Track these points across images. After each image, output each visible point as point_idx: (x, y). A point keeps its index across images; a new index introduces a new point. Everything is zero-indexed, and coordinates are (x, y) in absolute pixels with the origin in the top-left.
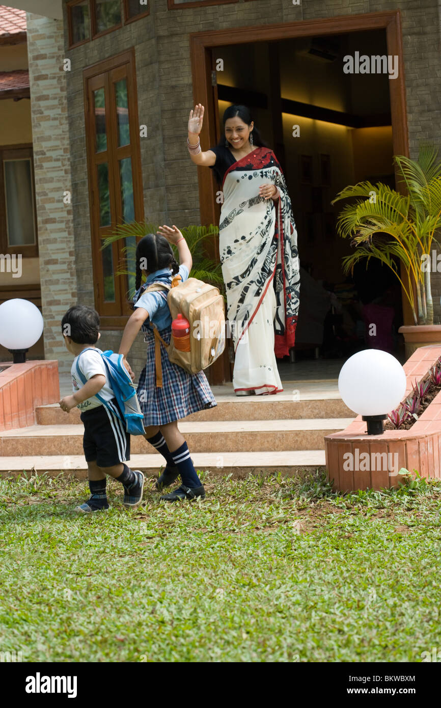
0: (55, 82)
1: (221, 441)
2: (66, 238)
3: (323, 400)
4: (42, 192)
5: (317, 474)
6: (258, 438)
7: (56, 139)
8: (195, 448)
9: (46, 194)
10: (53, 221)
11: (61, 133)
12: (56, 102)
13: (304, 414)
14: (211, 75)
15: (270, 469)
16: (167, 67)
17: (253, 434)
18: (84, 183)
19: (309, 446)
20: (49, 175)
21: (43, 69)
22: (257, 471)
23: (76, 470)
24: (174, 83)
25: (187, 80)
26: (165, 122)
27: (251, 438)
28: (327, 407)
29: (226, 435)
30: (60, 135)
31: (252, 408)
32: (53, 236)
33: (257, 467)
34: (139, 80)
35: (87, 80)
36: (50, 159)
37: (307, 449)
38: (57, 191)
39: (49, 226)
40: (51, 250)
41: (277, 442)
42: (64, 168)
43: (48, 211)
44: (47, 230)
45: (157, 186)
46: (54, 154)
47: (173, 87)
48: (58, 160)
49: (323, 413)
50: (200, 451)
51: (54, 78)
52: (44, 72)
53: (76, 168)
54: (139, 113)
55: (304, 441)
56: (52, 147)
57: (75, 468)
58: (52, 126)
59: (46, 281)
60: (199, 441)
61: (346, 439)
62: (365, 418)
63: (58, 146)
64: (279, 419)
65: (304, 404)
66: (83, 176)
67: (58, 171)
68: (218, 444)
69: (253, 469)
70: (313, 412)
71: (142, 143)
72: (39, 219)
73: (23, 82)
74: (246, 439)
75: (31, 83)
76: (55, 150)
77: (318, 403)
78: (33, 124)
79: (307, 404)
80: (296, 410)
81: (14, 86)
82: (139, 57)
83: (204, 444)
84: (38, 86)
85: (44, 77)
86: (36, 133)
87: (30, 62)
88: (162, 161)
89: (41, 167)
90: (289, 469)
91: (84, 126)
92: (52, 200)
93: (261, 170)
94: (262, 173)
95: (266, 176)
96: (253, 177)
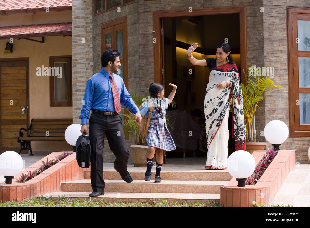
0: (83, 29)
3: (212, 173)
4: (75, 78)
5: (215, 203)
6: (186, 187)
7: (83, 54)
8: (158, 191)
9: (77, 79)
10: (79, 91)
11: (85, 52)
13: (203, 178)
14: (161, 30)
15: (194, 200)
16: (142, 25)
17: (183, 186)
19: (208, 192)
20: (79, 70)
21: (78, 23)
22: (188, 201)
23: (108, 198)
24: (145, 33)
26: (140, 49)
27: (182, 187)
29: (171, 186)
30: (85, 53)
31: (180, 175)
32: (80, 97)
33: (188, 199)
34: (129, 30)
35: (103, 29)
36: (79, 63)
37: (207, 193)
38: (82, 77)
39: (78, 93)
40: (78, 103)
41: (194, 189)
43: (78, 86)
44: (76, 94)
45: (135, 77)
46: (82, 61)
47: (145, 34)
48: (83, 64)
49: (211, 178)
50: (160, 192)
51: (83, 27)
52: (79, 25)
53: (95, 68)
54: (128, 45)
55: (206, 190)
56: (81, 58)
57: (108, 197)
58: (81, 49)
59: (75, 117)
61: (230, 188)
62: (237, 179)
63: (84, 57)
64: (192, 180)
65: (203, 174)
67: (83, 68)
68: (168, 189)
69: (186, 200)
70: (207, 177)
71: (129, 58)
72: (73, 89)
73: (67, 28)
74: (180, 188)
75: (72, 29)
76: (82, 59)
77: (209, 174)
78: (72, 47)
79: (205, 174)
80: (199, 176)
81: (63, 30)
82: (129, 21)
83: (161, 189)
84: (76, 30)
85: (79, 27)
86: (74, 51)
87: (73, 19)
88: (138, 66)
89: (75, 66)
90: (202, 201)
91: (100, 49)
92: (80, 81)
93: (226, 72)
94: (226, 73)
95: (227, 75)
96: (222, 75)
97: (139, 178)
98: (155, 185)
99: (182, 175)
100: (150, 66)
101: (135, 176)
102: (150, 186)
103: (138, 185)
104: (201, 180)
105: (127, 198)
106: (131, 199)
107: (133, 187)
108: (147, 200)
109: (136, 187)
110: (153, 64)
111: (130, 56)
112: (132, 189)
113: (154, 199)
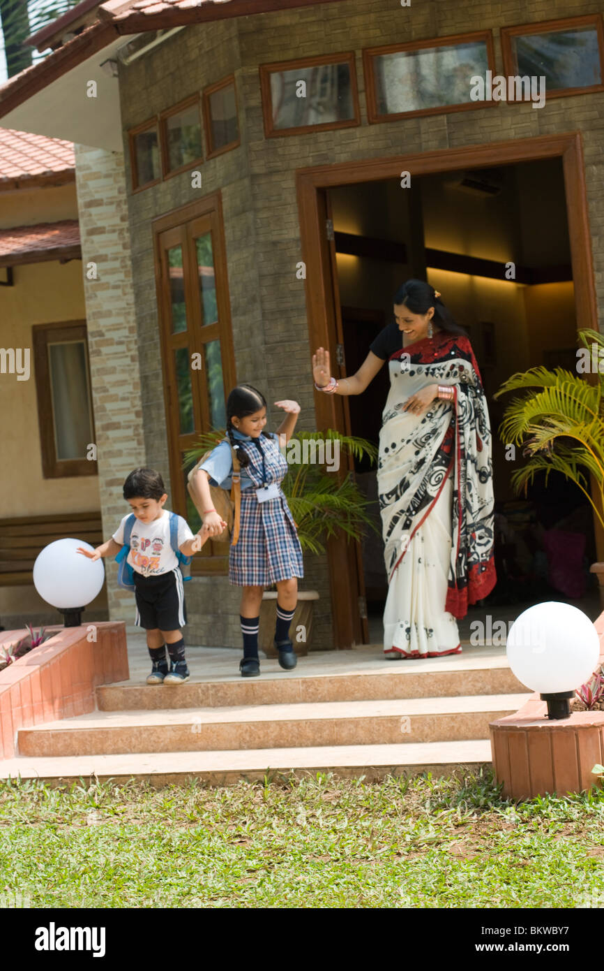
0: (115, 236)
1: (350, 730)
2: (135, 449)
3: (488, 670)
4: (101, 388)
5: (481, 775)
7: (118, 314)
8: (315, 740)
9: (106, 390)
10: (116, 426)
11: (126, 306)
12: (117, 264)
13: (462, 689)
14: (326, 225)
15: (416, 768)
16: (265, 216)
17: (393, 720)
18: (157, 375)
19: (470, 735)
20: (111, 363)
21: (98, 220)
22: (399, 772)
23: (151, 775)
24: (275, 238)
25: (293, 232)
26: (264, 291)
27: (390, 726)
28: (493, 679)
29: (355, 722)
30: (124, 308)
31: (391, 683)
32: (117, 446)
33: (398, 766)
34: (228, 234)
35: (158, 235)
36: (110, 342)
37: (467, 739)
38: (122, 385)
39: (112, 434)
40: (115, 466)
41: (426, 729)
42: (129, 354)
43: (110, 413)
44: (108, 438)
45: (255, 379)
46: (116, 335)
47: (275, 243)
48: (120, 343)
49: (488, 687)
50: (320, 745)
51: (114, 231)
52: (100, 224)
53: (146, 354)
54: (229, 279)
55: (463, 728)
56: (113, 325)
57: (150, 772)
58: (112, 297)
59: (109, 509)
60: (320, 730)
61: (518, 726)
62: (545, 697)
63: (121, 324)
64: (429, 697)
65: (462, 676)
66: (156, 365)
67: (122, 357)
68: (345, 734)
69: (393, 768)
70: (474, 686)
71: (234, 320)
72: (98, 424)
73: (72, 238)
74: (384, 726)
75: (83, 239)
76: (118, 329)
77: (481, 674)
78: (86, 295)
79: (467, 676)
80: (451, 684)
81: (60, 244)
82: (226, 203)
83: (326, 734)
84: (92, 242)
85: (100, 231)
86: (90, 307)
87: (81, 210)
88: (262, 344)
89: (98, 353)
90: (443, 768)
91: (155, 297)
92: (114, 398)
93: (427, 366)
94: (428, 369)
95: (433, 374)
96: (416, 374)
97: (266, 699)
98: (306, 723)
99: (396, 684)
100: (298, 340)
101: (254, 694)
102: (290, 725)
103: (254, 725)
104: (456, 696)
105: (208, 773)
106: (221, 775)
107: (238, 734)
108: (271, 774)
109: (247, 730)
110: (306, 334)
111: (237, 315)
112: (237, 737)
113: (292, 771)
